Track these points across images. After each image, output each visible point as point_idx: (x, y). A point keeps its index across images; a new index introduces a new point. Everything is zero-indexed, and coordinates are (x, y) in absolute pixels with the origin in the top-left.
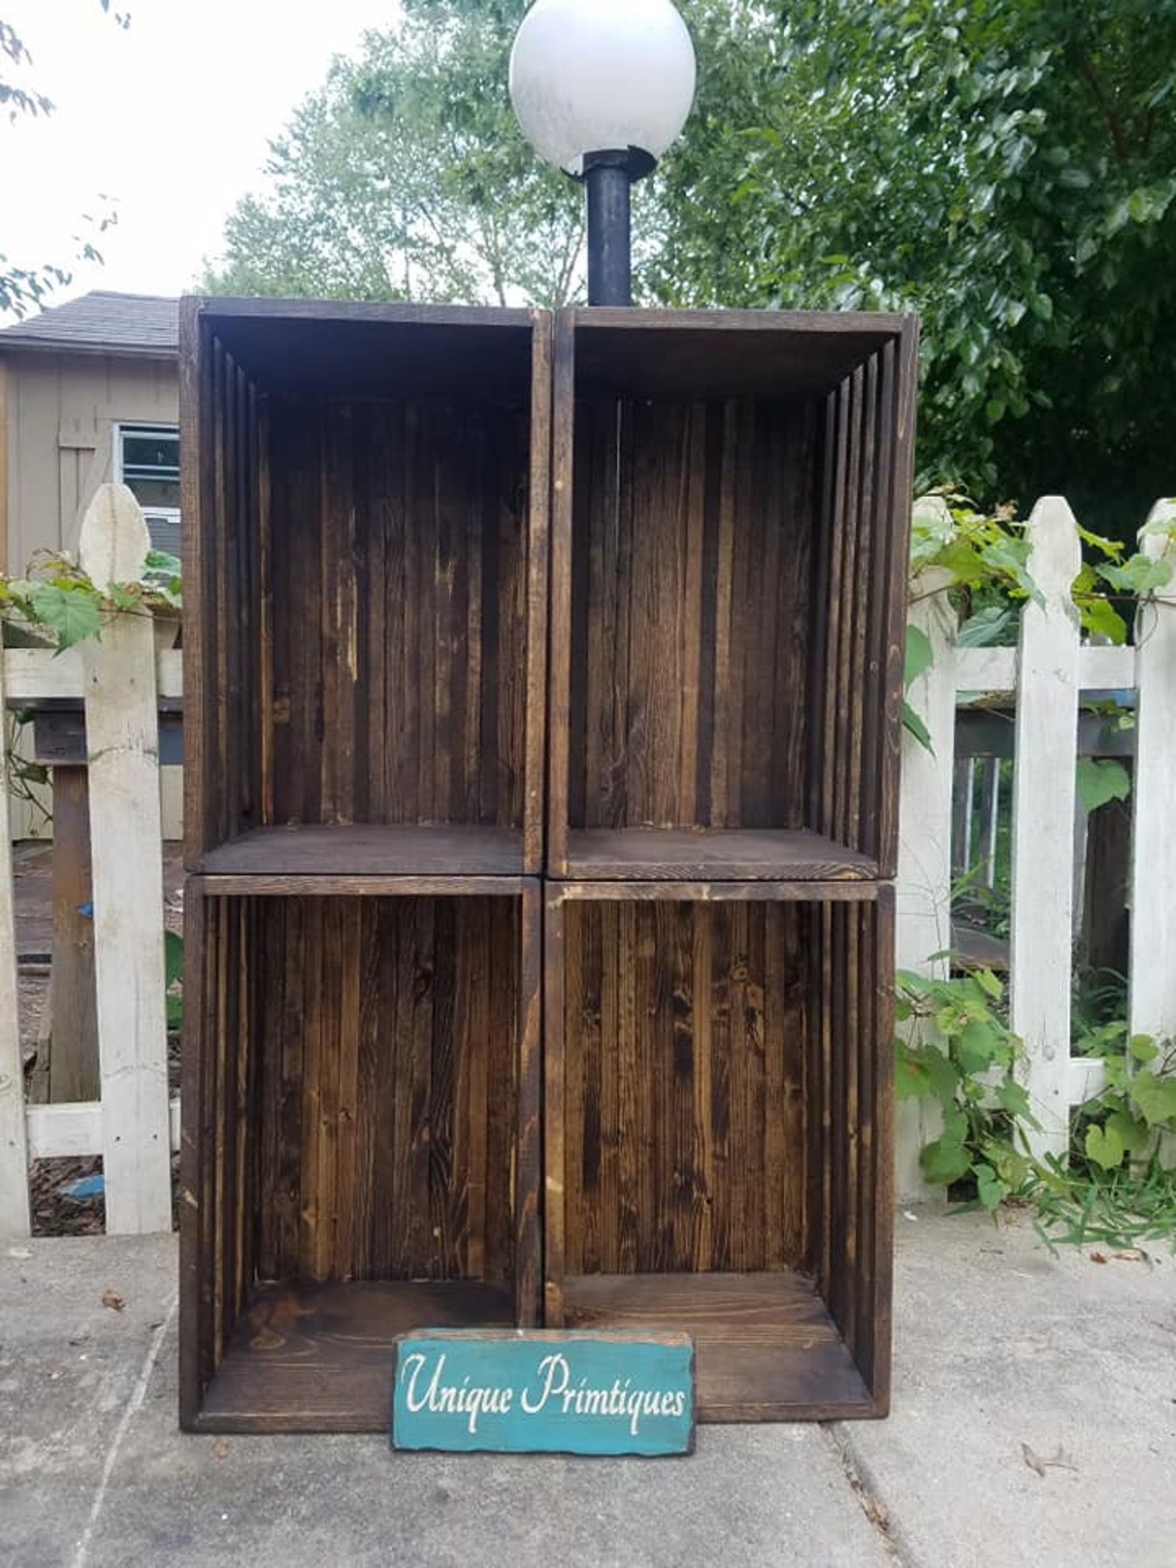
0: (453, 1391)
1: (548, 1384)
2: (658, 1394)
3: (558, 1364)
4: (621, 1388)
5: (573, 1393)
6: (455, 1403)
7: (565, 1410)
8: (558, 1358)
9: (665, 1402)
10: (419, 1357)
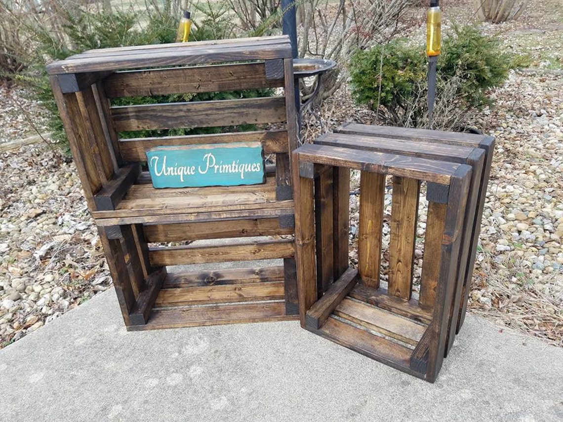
0: (172, 168)
1: (208, 164)
2: (250, 165)
3: (210, 157)
4: (236, 164)
5: (218, 166)
6: (174, 172)
7: (216, 172)
8: (210, 155)
9: (253, 167)
10: (156, 157)
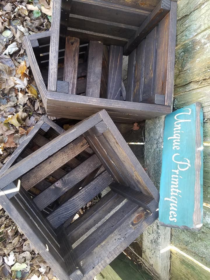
0: (179, 128)
1: (181, 163)
2: (176, 210)
3: (187, 165)
4: (179, 193)
5: (178, 173)
6: (177, 130)
7: (173, 171)
8: (189, 165)
9: (174, 213)
10: (190, 112)
